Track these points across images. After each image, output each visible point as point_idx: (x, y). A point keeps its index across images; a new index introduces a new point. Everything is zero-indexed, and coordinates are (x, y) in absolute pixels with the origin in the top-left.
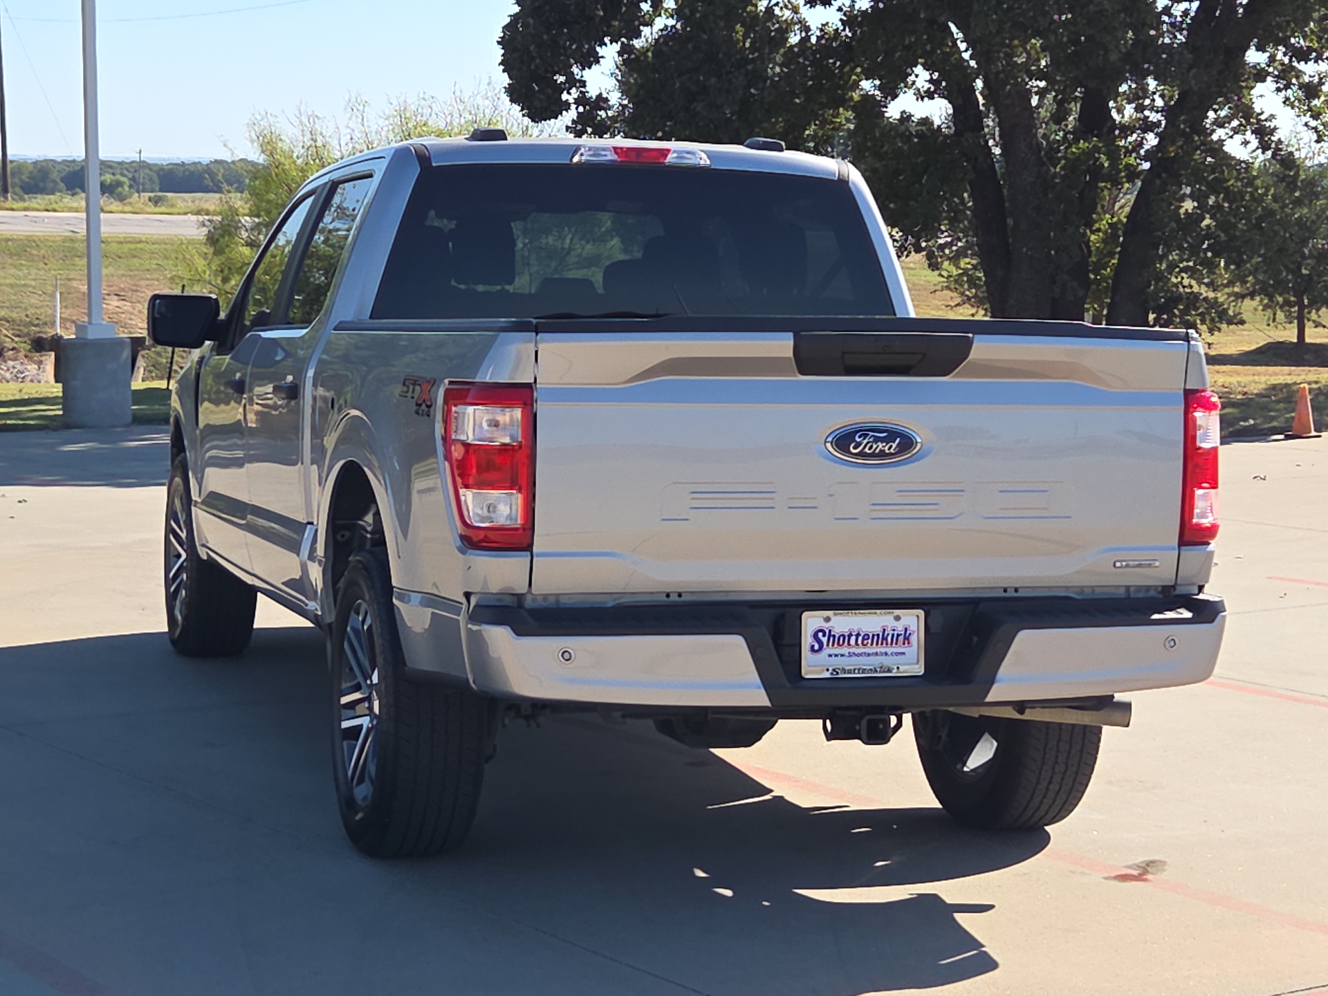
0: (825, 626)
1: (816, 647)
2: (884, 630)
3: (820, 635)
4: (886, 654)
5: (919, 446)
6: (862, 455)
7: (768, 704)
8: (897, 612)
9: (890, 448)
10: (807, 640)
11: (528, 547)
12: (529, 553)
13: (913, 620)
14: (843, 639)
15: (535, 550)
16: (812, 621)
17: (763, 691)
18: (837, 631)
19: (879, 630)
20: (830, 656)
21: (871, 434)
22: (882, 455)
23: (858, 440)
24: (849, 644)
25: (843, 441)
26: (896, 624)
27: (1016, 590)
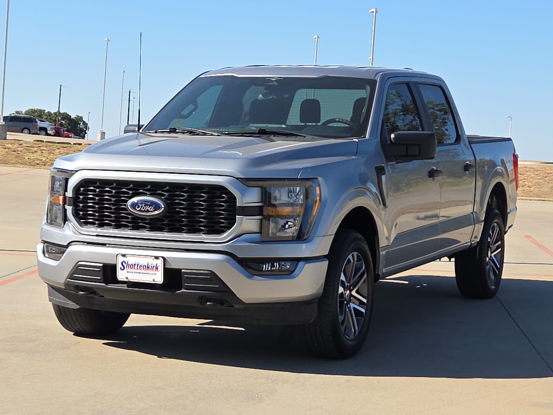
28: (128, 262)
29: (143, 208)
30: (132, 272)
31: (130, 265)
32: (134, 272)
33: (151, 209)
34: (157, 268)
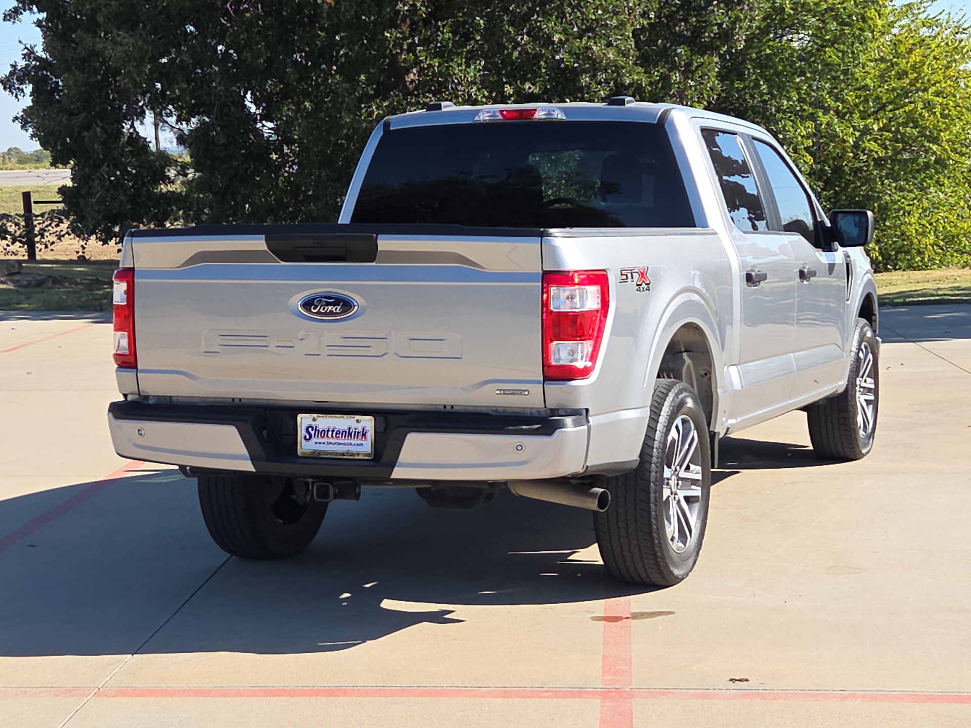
0: (313, 424)
1: (308, 437)
2: (350, 429)
3: (310, 429)
4: (351, 444)
5: (356, 308)
6: (318, 313)
7: (253, 469)
8: (357, 417)
9: (336, 309)
10: (301, 433)
11: (136, 367)
12: (135, 370)
13: (368, 422)
14: (324, 433)
15: (139, 367)
16: (304, 420)
17: (250, 462)
18: (320, 428)
19: (346, 428)
20: (316, 443)
21: (324, 300)
22: (331, 313)
23: (316, 304)
24: (327, 436)
25: (308, 304)
26: (357, 425)
27: (452, 407)
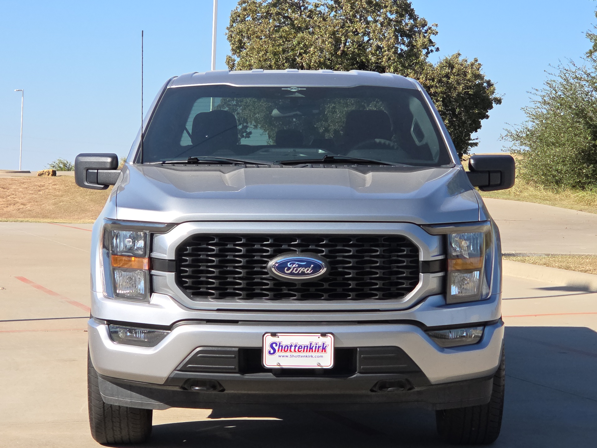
28: (280, 343)
29: (296, 271)
30: (287, 356)
31: (284, 346)
32: (289, 356)
33: (308, 270)
34: (324, 349)
